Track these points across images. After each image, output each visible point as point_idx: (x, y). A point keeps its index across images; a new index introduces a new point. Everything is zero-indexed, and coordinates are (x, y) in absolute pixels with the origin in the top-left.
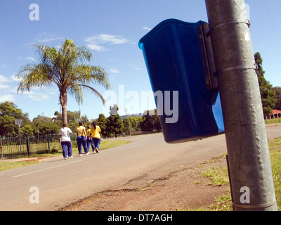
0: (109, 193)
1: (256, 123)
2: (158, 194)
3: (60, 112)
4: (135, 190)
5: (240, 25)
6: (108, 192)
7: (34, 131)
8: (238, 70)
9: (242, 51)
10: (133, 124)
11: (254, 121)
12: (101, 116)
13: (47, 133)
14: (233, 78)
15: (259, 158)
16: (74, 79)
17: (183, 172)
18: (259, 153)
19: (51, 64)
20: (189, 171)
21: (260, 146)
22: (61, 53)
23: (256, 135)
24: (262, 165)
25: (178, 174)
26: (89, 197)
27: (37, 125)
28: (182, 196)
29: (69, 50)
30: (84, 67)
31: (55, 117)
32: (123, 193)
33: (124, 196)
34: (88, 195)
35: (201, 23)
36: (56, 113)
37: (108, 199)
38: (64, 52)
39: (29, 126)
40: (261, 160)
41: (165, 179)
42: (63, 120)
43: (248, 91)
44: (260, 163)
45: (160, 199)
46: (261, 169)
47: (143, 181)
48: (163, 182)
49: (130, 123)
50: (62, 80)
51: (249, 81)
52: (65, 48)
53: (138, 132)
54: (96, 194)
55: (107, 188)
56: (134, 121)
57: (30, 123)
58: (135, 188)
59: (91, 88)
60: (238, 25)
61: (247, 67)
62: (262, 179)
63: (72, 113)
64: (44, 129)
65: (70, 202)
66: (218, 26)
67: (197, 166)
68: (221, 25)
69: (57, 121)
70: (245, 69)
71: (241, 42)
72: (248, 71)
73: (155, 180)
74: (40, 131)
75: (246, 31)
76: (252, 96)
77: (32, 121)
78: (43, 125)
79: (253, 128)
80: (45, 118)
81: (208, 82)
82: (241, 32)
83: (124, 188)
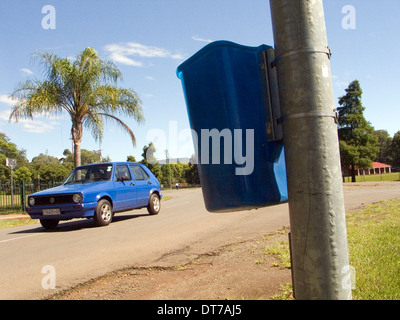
0: (134, 272)
1: (330, 192)
2: (202, 277)
3: (71, 150)
4: (171, 269)
5: (317, 55)
6: (133, 270)
7: (32, 176)
8: (310, 117)
9: (317, 92)
10: (175, 173)
11: (328, 189)
12: (130, 159)
13: (52, 179)
14: (303, 129)
15: (331, 241)
16: (93, 105)
17: (241, 246)
18: (332, 233)
19: (62, 82)
20: (248, 245)
21: (334, 223)
22: (77, 67)
23: (329, 208)
24: (336, 250)
25: (233, 248)
26: (105, 276)
27: (37, 168)
28: (236, 280)
29: (88, 63)
30: (109, 89)
31: (65, 157)
32: (153, 272)
33: (154, 276)
34: (104, 273)
35: (264, 48)
36: (66, 152)
37: (131, 280)
38: (81, 65)
39: (26, 168)
40: (334, 243)
41: (214, 254)
42: (75, 162)
43: (322, 147)
44: (332, 247)
45: (205, 284)
46: (334, 255)
47: (182, 257)
48: (210, 259)
49: (171, 171)
50: (76, 106)
51: (324, 134)
52: (82, 60)
53: (182, 185)
54: (115, 272)
55: (131, 264)
56: (178, 169)
57: (27, 165)
58: (171, 265)
59: (117, 119)
60: (313, 55)
61: (322, 114)
62: (334, 269)
63: (89, 153)
64: (48, 173)
65: (77, 282)
66: (286, 55)
67: (261, 239)
68: (291, 53)
69: (67, 164)
70: (320, 117)
71: (317, 78)
72: (324, 119)
73: (200, 256)
74: (42, 176)
75: (324, 64)
76: (327, 155)
77: (30, 161)
78: (46, 168)
79: (326, 198)
80: (50, 159)
81: (269, 131)
82: (317, 65)
83: (156, 265)
